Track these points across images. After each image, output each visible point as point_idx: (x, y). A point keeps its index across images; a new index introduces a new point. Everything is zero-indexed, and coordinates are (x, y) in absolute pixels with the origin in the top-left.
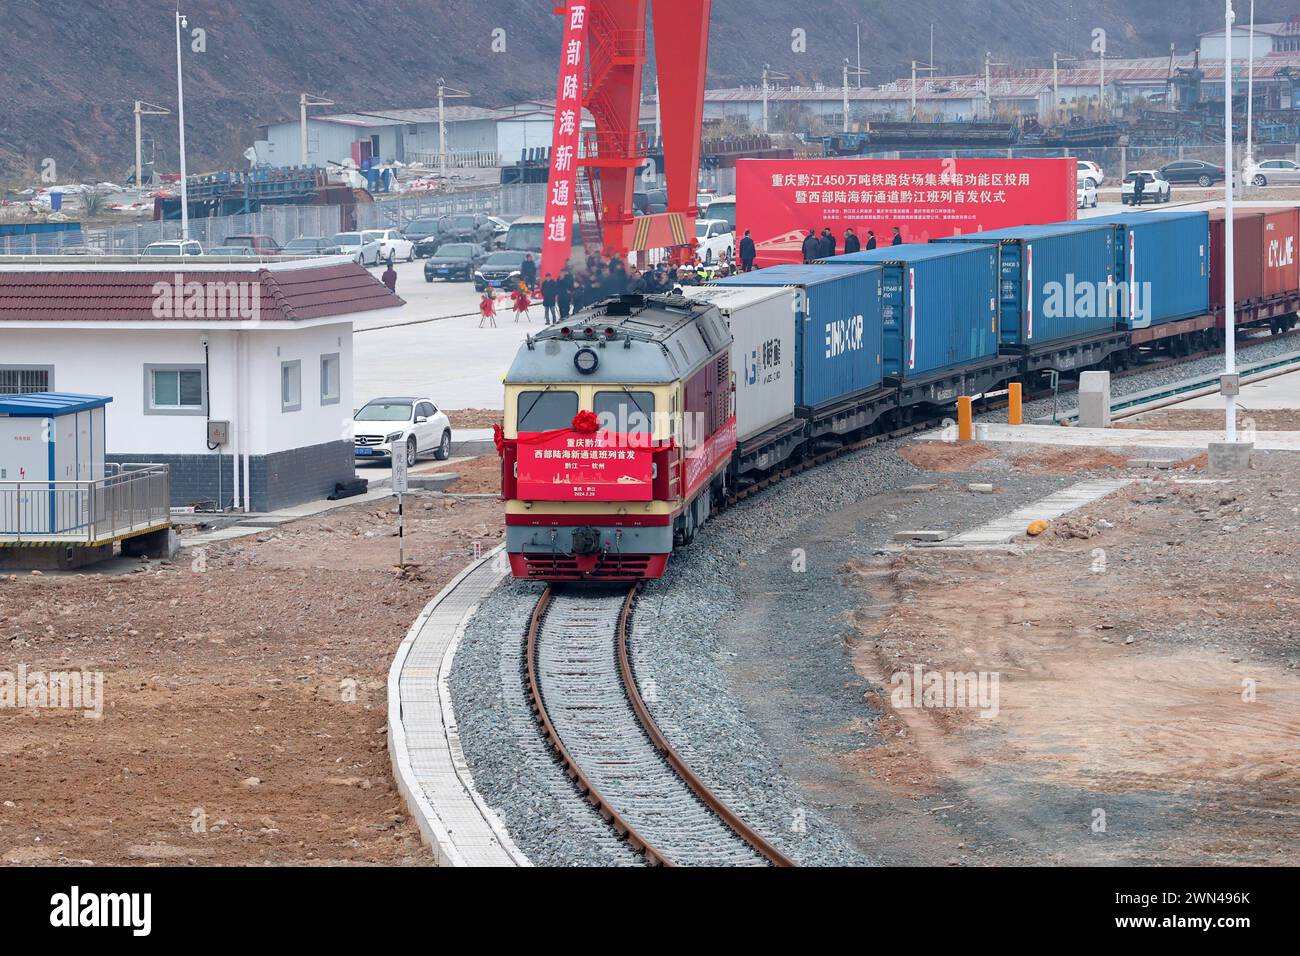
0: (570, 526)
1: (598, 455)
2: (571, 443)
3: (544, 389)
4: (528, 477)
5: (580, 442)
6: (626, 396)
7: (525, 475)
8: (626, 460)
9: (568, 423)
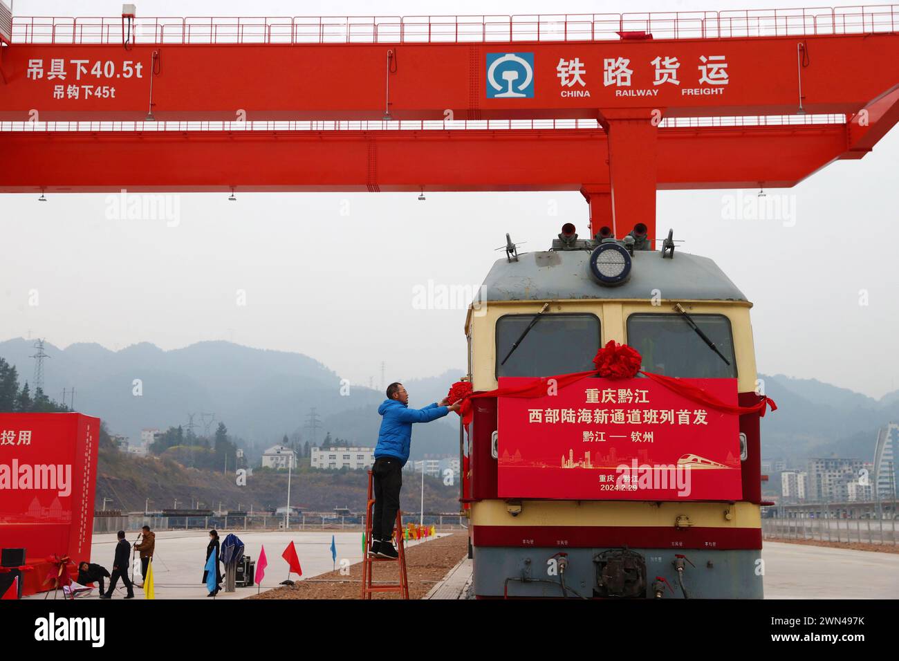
0: (591, 547)
1: (642, 419)
2: (592, 395)
3: (540, 310)
4: (517, 457)
5: (608, 395)
6: (680, 321)
7: (512, 453)
8: (692, 427)
9: (587, 365)
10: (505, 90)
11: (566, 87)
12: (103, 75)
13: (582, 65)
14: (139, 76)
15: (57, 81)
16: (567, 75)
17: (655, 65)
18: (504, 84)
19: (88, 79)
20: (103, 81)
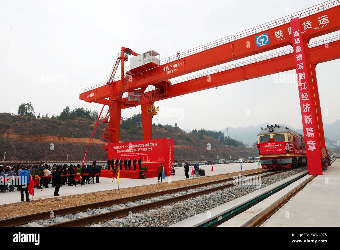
1: (274, 146)
2: (269, 144)
3: (264, 135)
6: (279, 135)
7: (262, 150)
8: (280, 146)
9: (268, 141)
10: (262, 44)
11: (278, 38)
12: (175, 67)
13: (282, 31)
14: (181, 65)
15: (168, 70)
16: (278, 35)
17: (304, 25)
18: (261, 43)
19: (173, 68)
20: (175, 68)
